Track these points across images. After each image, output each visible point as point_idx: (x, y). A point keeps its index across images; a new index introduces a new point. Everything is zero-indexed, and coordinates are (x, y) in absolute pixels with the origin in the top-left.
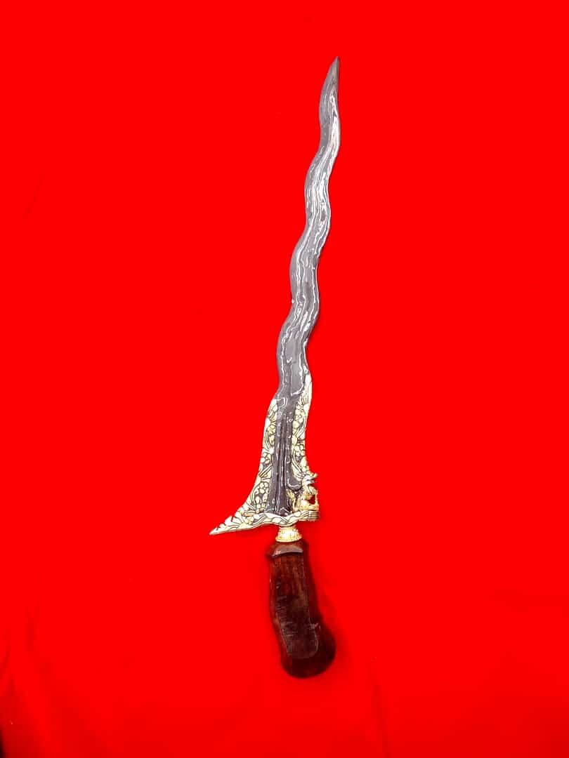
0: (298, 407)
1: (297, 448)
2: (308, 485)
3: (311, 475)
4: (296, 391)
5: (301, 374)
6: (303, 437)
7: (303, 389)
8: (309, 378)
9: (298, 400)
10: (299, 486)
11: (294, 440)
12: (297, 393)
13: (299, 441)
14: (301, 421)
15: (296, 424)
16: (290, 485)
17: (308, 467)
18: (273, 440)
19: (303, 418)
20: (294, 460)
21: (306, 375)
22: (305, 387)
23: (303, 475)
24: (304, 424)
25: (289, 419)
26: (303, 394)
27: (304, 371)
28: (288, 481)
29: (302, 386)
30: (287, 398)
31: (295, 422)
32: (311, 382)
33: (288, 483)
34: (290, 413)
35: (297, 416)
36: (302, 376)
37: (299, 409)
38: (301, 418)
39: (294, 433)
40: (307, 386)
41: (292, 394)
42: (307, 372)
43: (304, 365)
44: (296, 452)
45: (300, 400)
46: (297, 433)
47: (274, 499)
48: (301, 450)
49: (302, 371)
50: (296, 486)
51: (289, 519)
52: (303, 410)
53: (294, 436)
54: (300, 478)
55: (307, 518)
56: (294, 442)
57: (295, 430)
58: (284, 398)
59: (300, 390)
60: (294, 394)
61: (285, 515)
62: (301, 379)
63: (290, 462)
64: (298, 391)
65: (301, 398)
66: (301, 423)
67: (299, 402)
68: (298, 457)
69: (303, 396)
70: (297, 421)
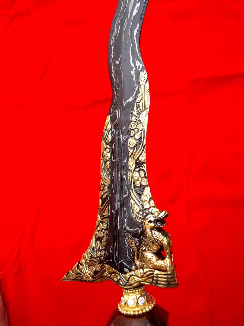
0: (133, 119)
1: (136, 175)
2: (152, 229)
3: (156, 214)
4: (129, 98)
5: (133, 72)
6: (143, 158)
7: (138, 92)
8: (144, 75)
9: (133, 109)
10: (140, 231)
11: (132, 164)
12: (131, 99)
13: (138, 164)
14: (137, 136)
15: (132, 142)
16: (128, 228)
17: (152, 201)
18: (109, 167)
19: (141, 132)
20: (133, 193)
21: (140, 72)
22: (140, 89)
23: (144, 214)
24: (142, 141)
25: (123, 137)
26: (137, 99)
27: (138, 67)
28: (126, 222)
29: (137, 89)
30: (119, 110)
31: (130, 140)
32: (147, 80)
33: (126, 224)
34: (124, 129)
35: (132, 131)
36: (134, 74)
37: (135, 121)
38: (137, 132)
39: (130, 155)
40: (142, 87)
41: (124, 103)
42: (141, 68)
43: (136, 59)
44: (135, 181)
45: (135, 109)
46: (135, 154)
47: (112, 247)
48: (142, 178)
49: (134, 69)
50: (135, 230)
51: (129, 278)
52: (140, 121)
53: (130, 159)
54: (141, 218)
55: (151, 282)
56: (131, 167)
57: (131, 151)
58: (117, 111)
59: (134, 95)
60: (127, 103)
61: (125, 270)
62: (134, 79)
63: (127, 195)
64: (132, 96)
65: (135, 106)
66: (138, 140)
67: (134, 111)
68: (138, 187)
69: (138, 102)
70: (134, 137)
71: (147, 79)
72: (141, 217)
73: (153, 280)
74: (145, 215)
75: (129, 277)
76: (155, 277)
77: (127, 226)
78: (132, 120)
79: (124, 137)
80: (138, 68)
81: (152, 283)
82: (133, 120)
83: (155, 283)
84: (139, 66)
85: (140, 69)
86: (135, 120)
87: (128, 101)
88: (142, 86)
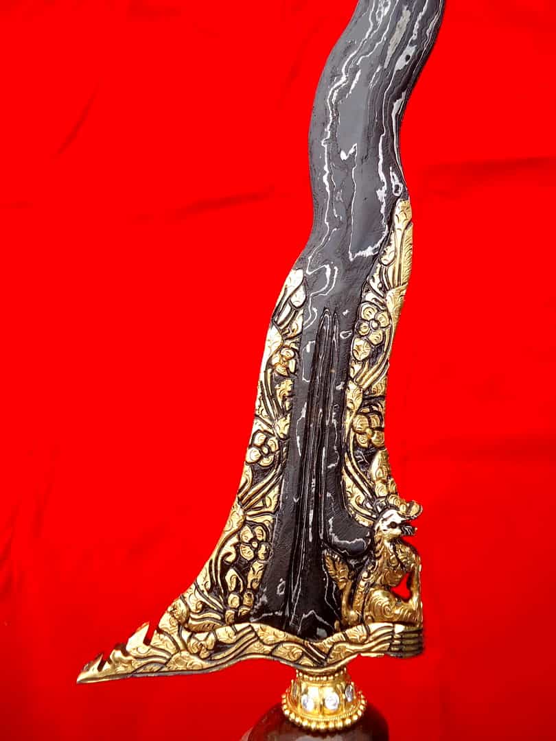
0: (370, 296)
1: (361, 423)
2: (394, 541)
3: (403, 509)
5: (381, 194)
6: (380, 388)
7: (387, 242)
10: (366, 543)
11: (353, 396)
12: (369, 252)
13: (369, 399)
14: (375, 337)
15: (361, 348)
16: (336, 539)
17: (392, 482)
18: (287, 394)
19: (384, 329)
20: (351, 460)
21: (397, 200)
22: (392, 237)
23: (378, 507)
24: (385, 350)
25: (340, 331)
26: (384, 257)
27: (393, 187)
28: (332, 526)
29: (385, 233)
30: (336, 268)
31: (358, 342)
32: (409, 223)
33: (331, 530)
34: (345, 313)
35: (365, 324)
36: (384, 200)
37: (373, 304)
38: (376, 329)
39: (352, 376)
40: (399, 234)
41: (351, 255)
42: (400, 191)
43: (391, 168)
44: (357, 435)
45: (376, 276)
46: (364, 376)
47: (284, 582)
48: (373, 430)
49: (385, 188)
50: (354, 542)
51: (331, 650)
52: (384, 305)
53: (352, 385)
54: (368, 516)
55: (386, 649)
56: (352, 403)
57: (357, 367)
58: (327, 267)
59: (378, 245)
60: (358, 257)
61: (318, 633)
62: (382, 211)
63: (337, 463)
64: (372, 247)
65: (378, 270)
66: (375, 345)
67: (374, 281)
68: (363, 448)
69: (386, 263)
70: (365, 338)
71: (411, 220)
72: (370, 514)
73: (391, 645)
74: (380, 510)
75: (330, 646)
76: (397, 639)
77: (333, 535)
78: (367, 299)
79: (344, 332)
80: (393, 191)
81: (389, 653)
82: (370, 300)
83: (394, 651)
84: (397, 187)
85: (398, 192)
86: (373, 301)
87: (360, 253)
88: (398, 231)
